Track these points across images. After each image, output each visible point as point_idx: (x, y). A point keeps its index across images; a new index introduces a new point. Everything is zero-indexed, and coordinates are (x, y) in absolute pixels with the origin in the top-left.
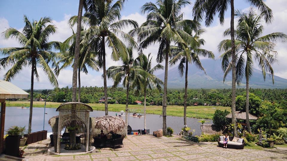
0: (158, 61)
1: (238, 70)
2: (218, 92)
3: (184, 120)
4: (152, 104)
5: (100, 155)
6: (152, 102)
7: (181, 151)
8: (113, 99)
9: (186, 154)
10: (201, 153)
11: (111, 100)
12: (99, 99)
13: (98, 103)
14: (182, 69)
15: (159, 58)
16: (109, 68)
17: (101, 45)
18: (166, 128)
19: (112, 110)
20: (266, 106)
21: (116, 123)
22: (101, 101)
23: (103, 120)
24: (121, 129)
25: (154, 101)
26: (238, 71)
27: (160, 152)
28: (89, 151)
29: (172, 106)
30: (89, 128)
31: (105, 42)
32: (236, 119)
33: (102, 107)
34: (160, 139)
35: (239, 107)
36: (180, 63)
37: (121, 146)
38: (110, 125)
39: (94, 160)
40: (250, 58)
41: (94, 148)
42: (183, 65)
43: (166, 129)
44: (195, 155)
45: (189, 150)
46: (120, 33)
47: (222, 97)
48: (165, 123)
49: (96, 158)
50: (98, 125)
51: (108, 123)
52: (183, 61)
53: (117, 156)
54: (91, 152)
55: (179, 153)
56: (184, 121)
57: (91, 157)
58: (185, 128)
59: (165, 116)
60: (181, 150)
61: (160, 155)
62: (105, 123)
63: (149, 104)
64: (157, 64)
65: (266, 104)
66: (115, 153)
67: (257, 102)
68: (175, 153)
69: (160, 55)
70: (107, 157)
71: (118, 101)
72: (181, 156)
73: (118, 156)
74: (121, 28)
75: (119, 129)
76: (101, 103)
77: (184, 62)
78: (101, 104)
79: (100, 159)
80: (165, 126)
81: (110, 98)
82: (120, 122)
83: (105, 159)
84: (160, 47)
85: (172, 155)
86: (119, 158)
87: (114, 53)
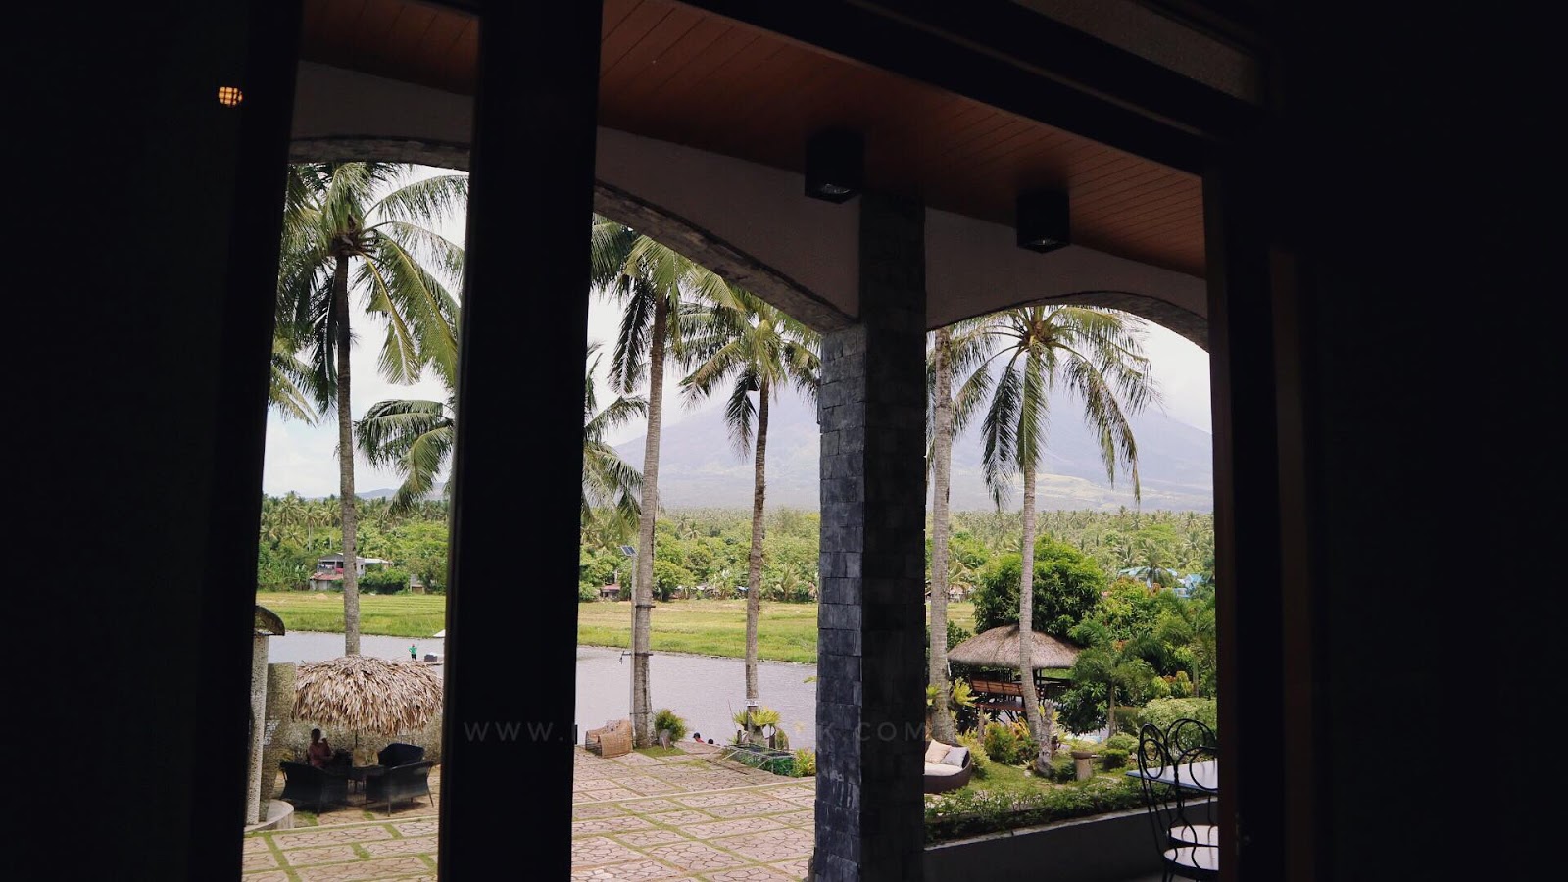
0: (618, 383)
1: (998, 434)
2: (964, 530)
3: (748, 675)
4: (614, 593)
5: (318, 835)
6: (610, 580)
7: (689, 808)
8: (396, 565)
9: (710, 818)
10: (774, 814)
11: (380, 570)
12: (314, 568)
13: (306, 588)
14: (746, 419)
15: (624, 368)
16: (372, 413)
17: (327, 299)
18: (646, 713)
19: (389, 627)
20: (1126, 602)
21: (396, 691)
22: (326, 578)
23: (331, 674)
24: (423, 718)
25: (622, 579)
26: (997, 439)
27: (593, 816)
28: (260, 821)
29: (721, 603)
30: (263, 712)
31: (350, 285)
32: (949, 660)
33: (331, 614)
34: (617, 767)
35: (1006, 610)
36: (736, 392)
37: (420, 801)
38: (365, 702)
39: (286, 854)
40: (1036, 385)
41: (288, 808)
42: (747, 399)
43: (649, 716)
44: (747, 822)
45: (729, 805)
46: (429, 244)
47: (979, 556)
48: (645, 691)
49: (298, 848)
50: (309, 700)
51: (355, 689)
52: (748, 382)
53: (397, 836)
54: (274, 826)
55: (679, 814)
56: (748, 682)
57: (272, 845)
58: (752, 715)
59: (646, 655)
60: (694, 804)
61: (594, 824)
62: (342, 690)
63: (597, 591)
64: (614, 398)
65: (1125, 593)
66: (388, 827)
67: (1084, 584)
68: (659, 818)
69: (626, 355)
70: (351, 840)
71: (420, 577)
72: (682, 829)
73: (402, 837)
74: (433, 214)
75: (410, 718)
76: (325, 586)
77: (755, 389)
78: (321, 596)
79: (317, 850)
80: (641, 703)
81: (377, 560)
82: (418, 685)
83: (338, 848)
84: (628, 319)
85: (646, 824)
86: (405, 843)
87: (393, 343)
